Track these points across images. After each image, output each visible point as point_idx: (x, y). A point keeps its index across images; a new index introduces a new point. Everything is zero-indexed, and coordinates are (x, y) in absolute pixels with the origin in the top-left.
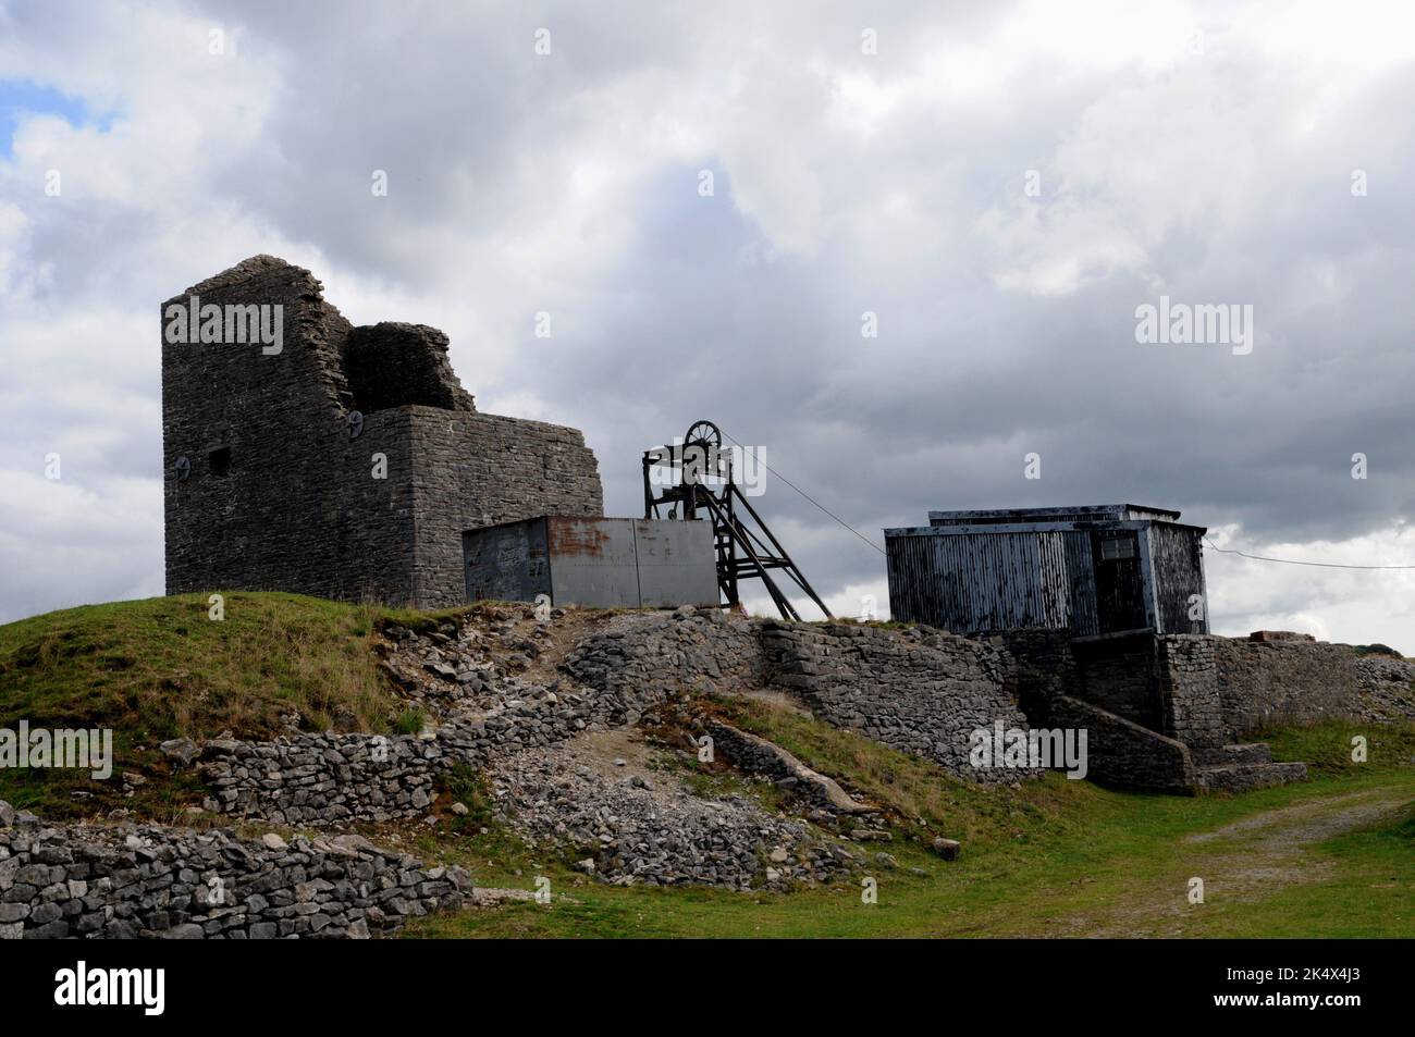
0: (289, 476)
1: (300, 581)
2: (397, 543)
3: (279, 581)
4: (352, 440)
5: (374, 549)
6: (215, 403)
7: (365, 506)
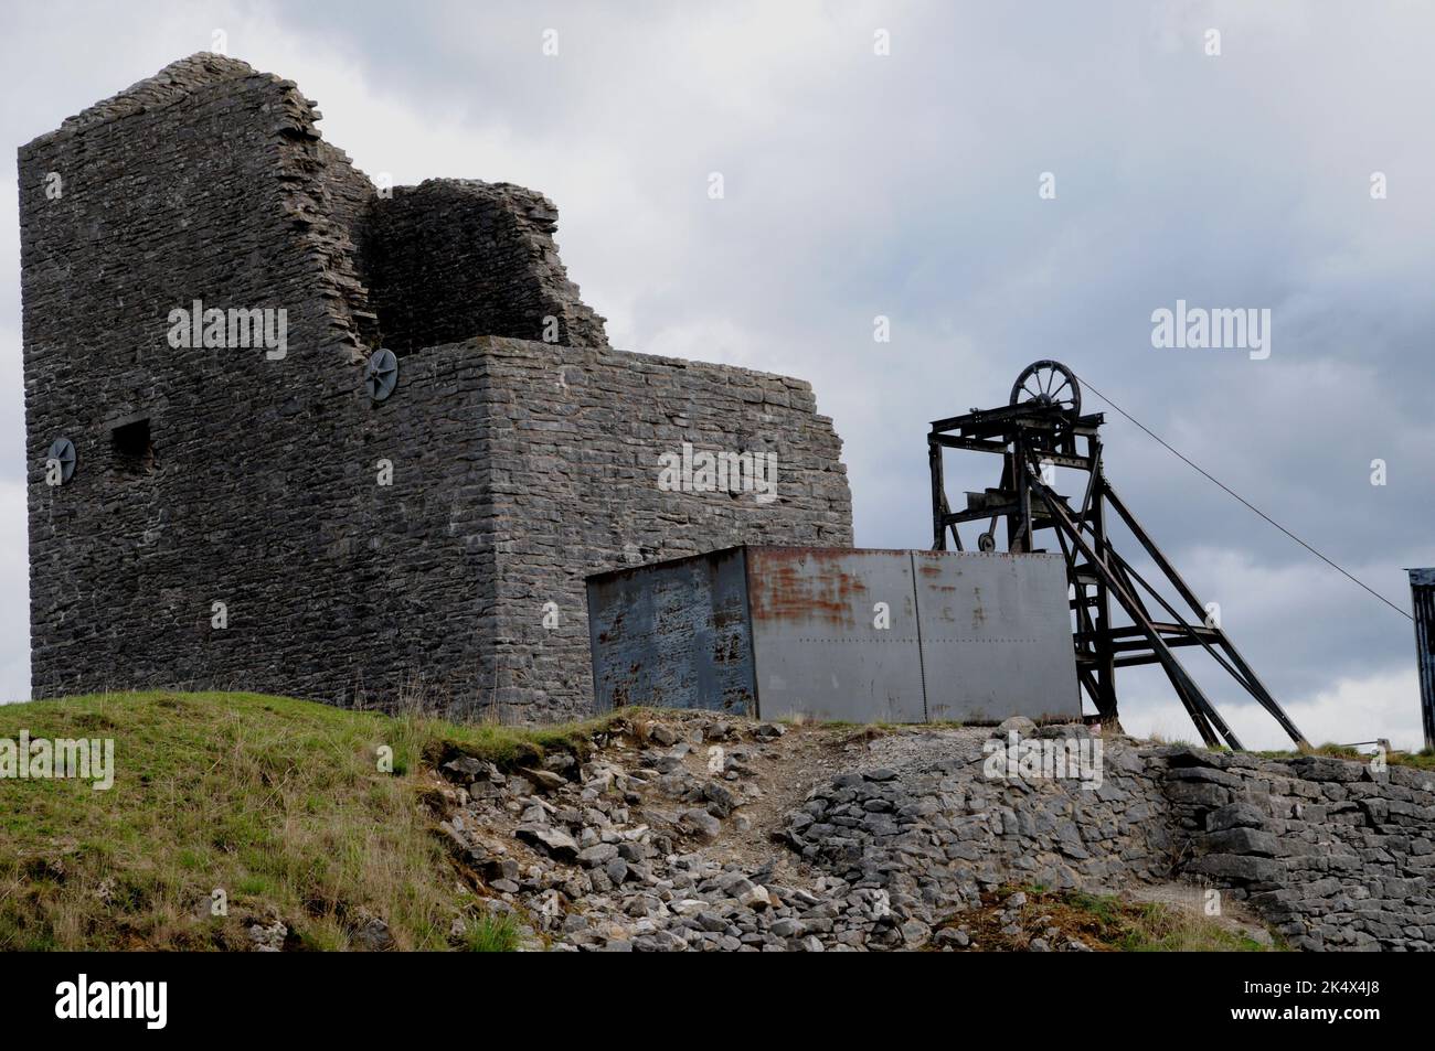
0: (261, 473)
1: (283, 670)
2: (463, 599)
3: (242, 673)
4: (376, 405)
5: (420, 610)
6: (120, 336)
7: (401, 530)
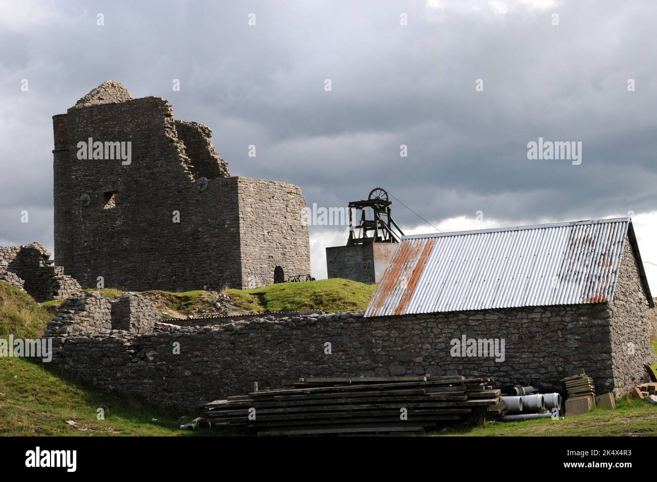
0: (159, 208)
1: (167, 262)
2: (229, 245)
3: (153, 262)
4: (200, 192)
5: (215, 247)
6: (107, 166)
7: (210, 226)
